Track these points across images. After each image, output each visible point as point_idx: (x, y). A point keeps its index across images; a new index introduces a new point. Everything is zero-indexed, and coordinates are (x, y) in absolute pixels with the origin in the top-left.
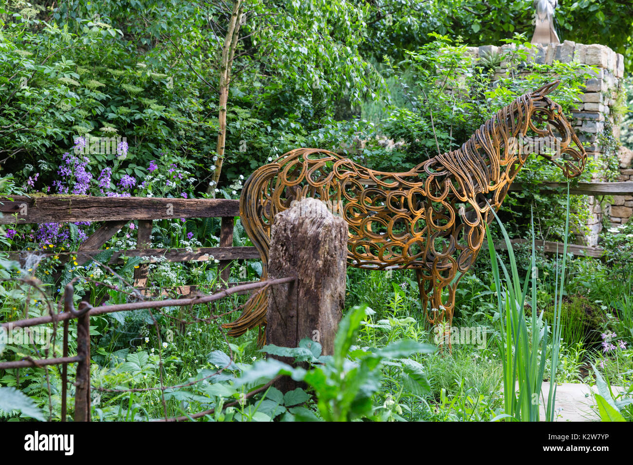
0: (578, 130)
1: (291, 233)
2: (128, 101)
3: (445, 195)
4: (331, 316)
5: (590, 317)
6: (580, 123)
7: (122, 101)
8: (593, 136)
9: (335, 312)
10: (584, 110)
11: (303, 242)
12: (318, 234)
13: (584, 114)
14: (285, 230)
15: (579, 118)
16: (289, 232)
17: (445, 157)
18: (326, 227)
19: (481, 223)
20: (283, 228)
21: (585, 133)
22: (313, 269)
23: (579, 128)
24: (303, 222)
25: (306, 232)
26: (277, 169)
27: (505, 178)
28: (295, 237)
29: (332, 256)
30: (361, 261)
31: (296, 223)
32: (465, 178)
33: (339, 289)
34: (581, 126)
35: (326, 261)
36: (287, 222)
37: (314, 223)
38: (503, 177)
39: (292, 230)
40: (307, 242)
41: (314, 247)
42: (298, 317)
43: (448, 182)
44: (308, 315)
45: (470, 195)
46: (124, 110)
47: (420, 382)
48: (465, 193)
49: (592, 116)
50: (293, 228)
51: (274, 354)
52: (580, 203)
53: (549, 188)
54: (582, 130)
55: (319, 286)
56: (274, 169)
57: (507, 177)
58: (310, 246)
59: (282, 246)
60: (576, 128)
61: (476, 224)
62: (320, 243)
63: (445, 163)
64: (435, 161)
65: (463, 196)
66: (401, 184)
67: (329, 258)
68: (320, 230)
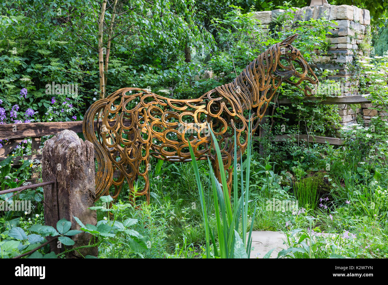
0: (334, 62)
1: (52, 153)
2: (42, 60)
3: (221, 112)
4: (81, 204)
5: (327, 185)
6: (335, 57)
7: (38, 60)
8: (344, 65)
9: (86, 201)
10: (337, 48)
11: (58, 159)
12: (65, 154)
13: (338, 51)
14: (48, 151)
15: (335, 54)
16: (50, 153)
17: (222, 88)
18: (71, 149)
19: (246, 129)
20: (47, 150)
21: (339, 63)
22: (64, 175)
23: (335, 60)
24: (57, 146)
25: (59, 153)
26: (106, 103)
27: (264, 99)
28: (53, 156)
29: (79, 166)
30: (167, 157)
31: (54, 147)
32: (235, 100)
33: (88, 187)
34: (336, 59)
35: (73, 170)
36: (49, 146)
37: (63, 147)
38: (262, 98)
39: (52, 151)
40: (60, 159)
41: (64, 161)
42: (58, 206)
43: (223, 104)
44: (64, 205)
45: (239, 111)
46: (39, 66)
47: (141, 244)
48: (234, 110)
49: (343, 52)
50: (52, 150)
51: (35, 231)
52: (332, 110)
53: (310, 101)
54: (337, 61)
55: (69, 186)
56: (104, 103)
57: (265, 98)
58: (62, 161)
59: (48, 161)
60: (333, 60)
61: (242, 130)
62: (66, 160)
63: (221, 92)
64: (215, 91)
65: (233, 112)
66: (189, 107)
67: (76, 168)
68: (67, 151)
